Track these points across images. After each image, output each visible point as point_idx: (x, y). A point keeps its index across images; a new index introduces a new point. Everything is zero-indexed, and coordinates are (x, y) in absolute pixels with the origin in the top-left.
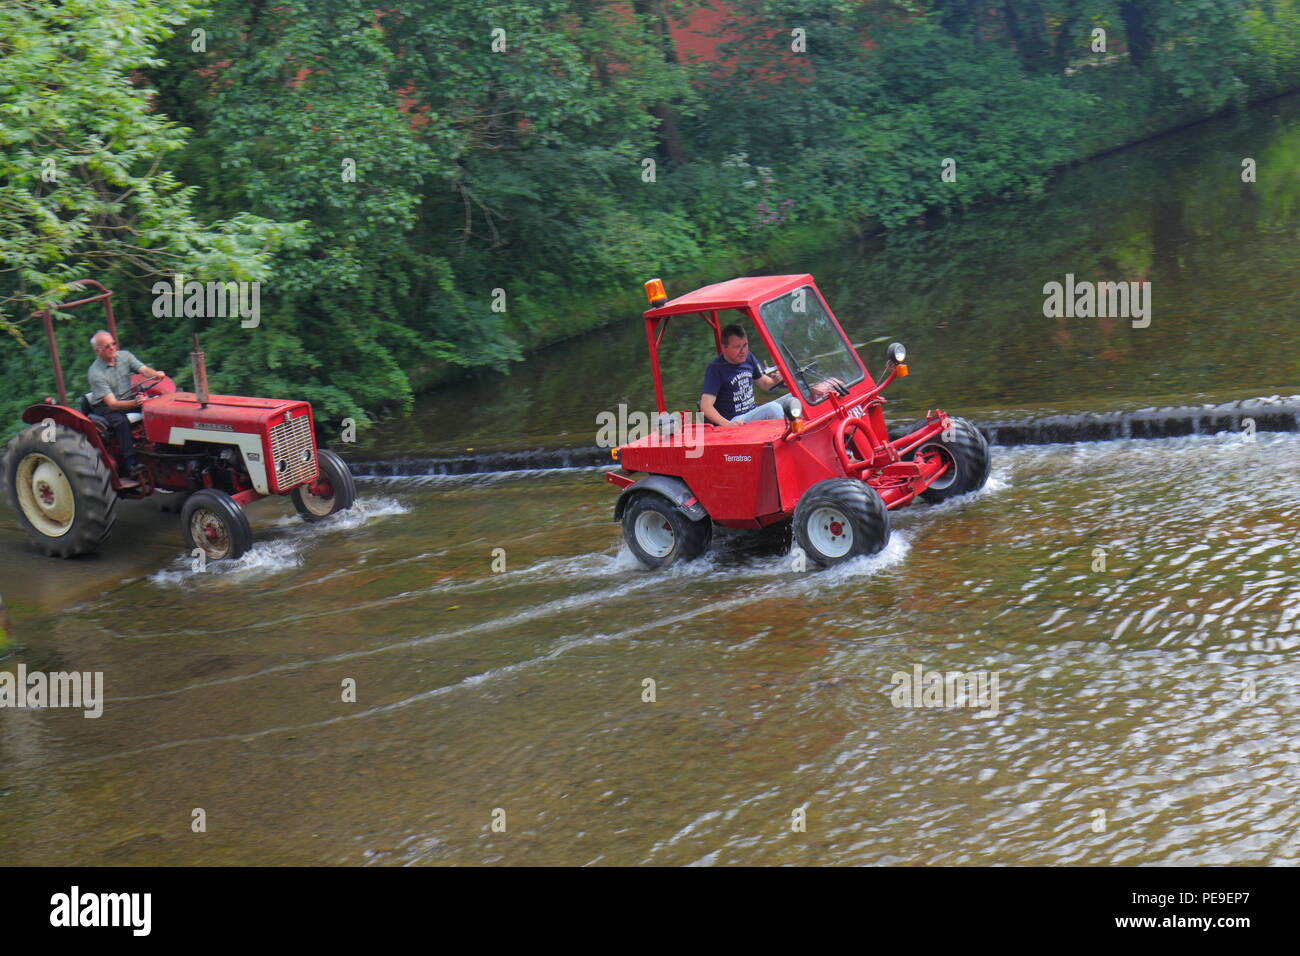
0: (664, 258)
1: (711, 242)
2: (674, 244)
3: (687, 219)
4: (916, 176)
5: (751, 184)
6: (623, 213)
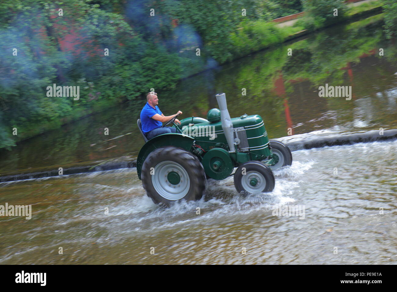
0: (60, 111)
1: (75, 106)
2: (63, 107)
5: (87, 88)
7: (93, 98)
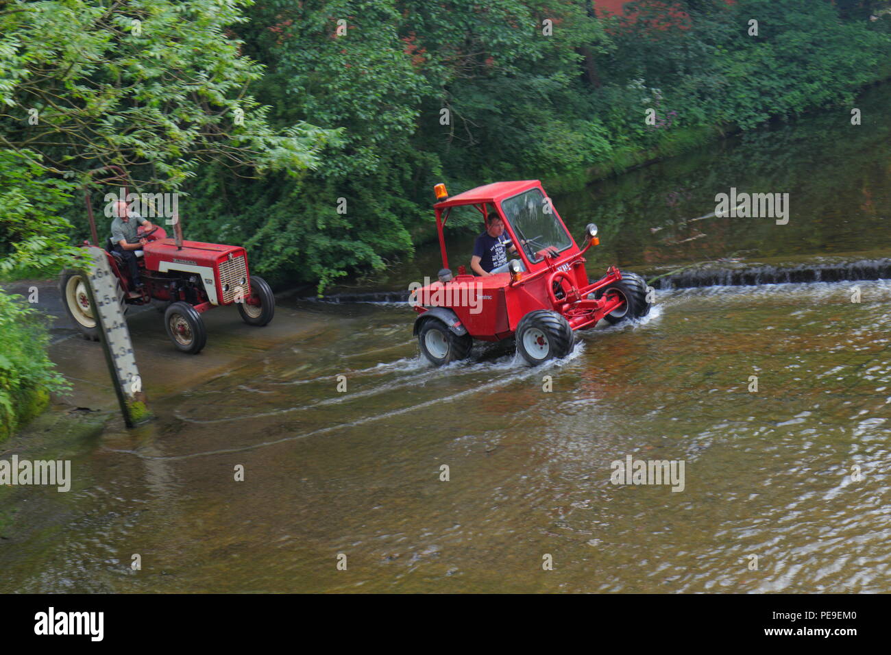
0: (586, 152)
1: (619, 141)
2: (593, 142)
3: (602, 125)
4: (763, 94)
5: (647, 100)
6: (558, 122)
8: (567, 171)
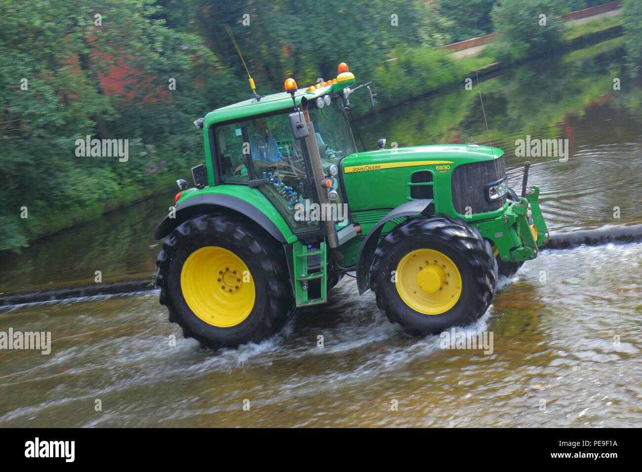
0: (100, 191)
1: (125, 183)
2: (105, 184)
3: (112, 172)
5: (143, 153)
6: (78, 170)
7: (153, 171)
8: (87, 206)
